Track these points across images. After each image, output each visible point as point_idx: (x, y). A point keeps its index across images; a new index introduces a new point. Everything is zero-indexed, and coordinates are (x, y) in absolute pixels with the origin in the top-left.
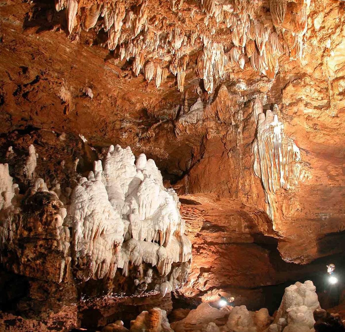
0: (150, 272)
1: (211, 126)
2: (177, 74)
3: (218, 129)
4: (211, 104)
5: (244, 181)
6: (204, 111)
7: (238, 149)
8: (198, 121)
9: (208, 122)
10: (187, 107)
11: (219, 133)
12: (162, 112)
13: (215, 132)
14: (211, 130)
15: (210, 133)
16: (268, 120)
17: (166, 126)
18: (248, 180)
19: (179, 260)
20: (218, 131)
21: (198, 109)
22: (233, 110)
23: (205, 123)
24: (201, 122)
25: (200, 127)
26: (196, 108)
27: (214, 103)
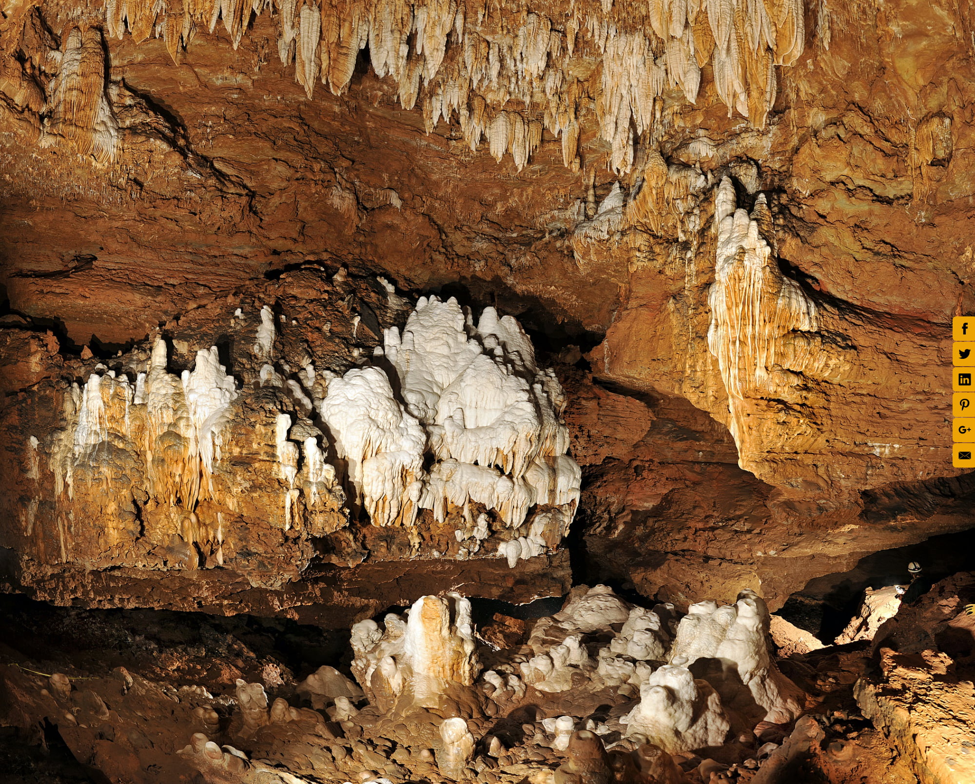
0: (482, 520)
1: (637, 245)
2: (560, 132)
3: (651, 251)
4: (635, 198)
5: (694, 362)
6: (624, 213)
7: (687, 296)
8: (611, 234)
9: (632, 236)
10: (592, 205)
11: (653, 260)
12: (548, 216)
13: (645, 257)
14: (638, 254)
15: (634, 260)
16: (735, 235)
17: (558, 244)
18: (701, 361)
19: (549, 499)
20: (652, 255)
21: (612, 210)
22: (681, 206)
23: (625, 239)
24: (617, 237)
25: (615, 247)
26: (610, 207)
27: (641, 194)
